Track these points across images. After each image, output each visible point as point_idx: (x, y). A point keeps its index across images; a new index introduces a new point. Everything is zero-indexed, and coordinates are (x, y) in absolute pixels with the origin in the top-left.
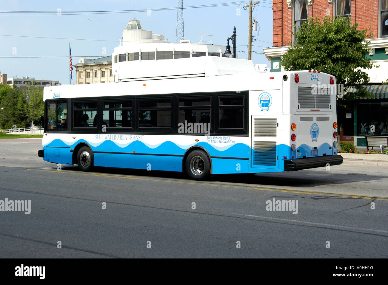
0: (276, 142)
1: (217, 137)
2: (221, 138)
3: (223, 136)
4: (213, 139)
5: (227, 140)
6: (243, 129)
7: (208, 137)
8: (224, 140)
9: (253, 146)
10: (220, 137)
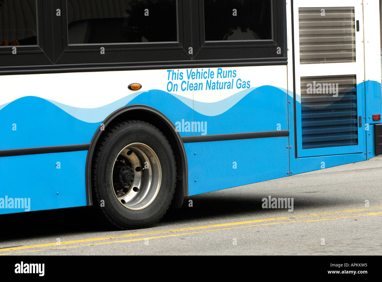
0: (354, 77)
1: (200, 70)
2: (212, 75)
3: (217, 68)
4: (185, 78)
5: (229, 79)
6: (272, 42)
7: (171, 73)
8: (222, 80)
9: (298, 92)
10: (206, 69)
